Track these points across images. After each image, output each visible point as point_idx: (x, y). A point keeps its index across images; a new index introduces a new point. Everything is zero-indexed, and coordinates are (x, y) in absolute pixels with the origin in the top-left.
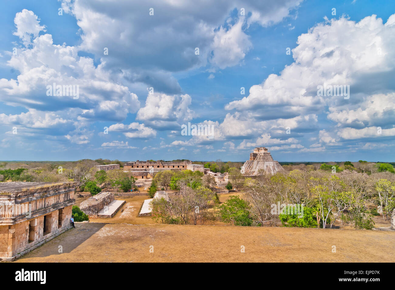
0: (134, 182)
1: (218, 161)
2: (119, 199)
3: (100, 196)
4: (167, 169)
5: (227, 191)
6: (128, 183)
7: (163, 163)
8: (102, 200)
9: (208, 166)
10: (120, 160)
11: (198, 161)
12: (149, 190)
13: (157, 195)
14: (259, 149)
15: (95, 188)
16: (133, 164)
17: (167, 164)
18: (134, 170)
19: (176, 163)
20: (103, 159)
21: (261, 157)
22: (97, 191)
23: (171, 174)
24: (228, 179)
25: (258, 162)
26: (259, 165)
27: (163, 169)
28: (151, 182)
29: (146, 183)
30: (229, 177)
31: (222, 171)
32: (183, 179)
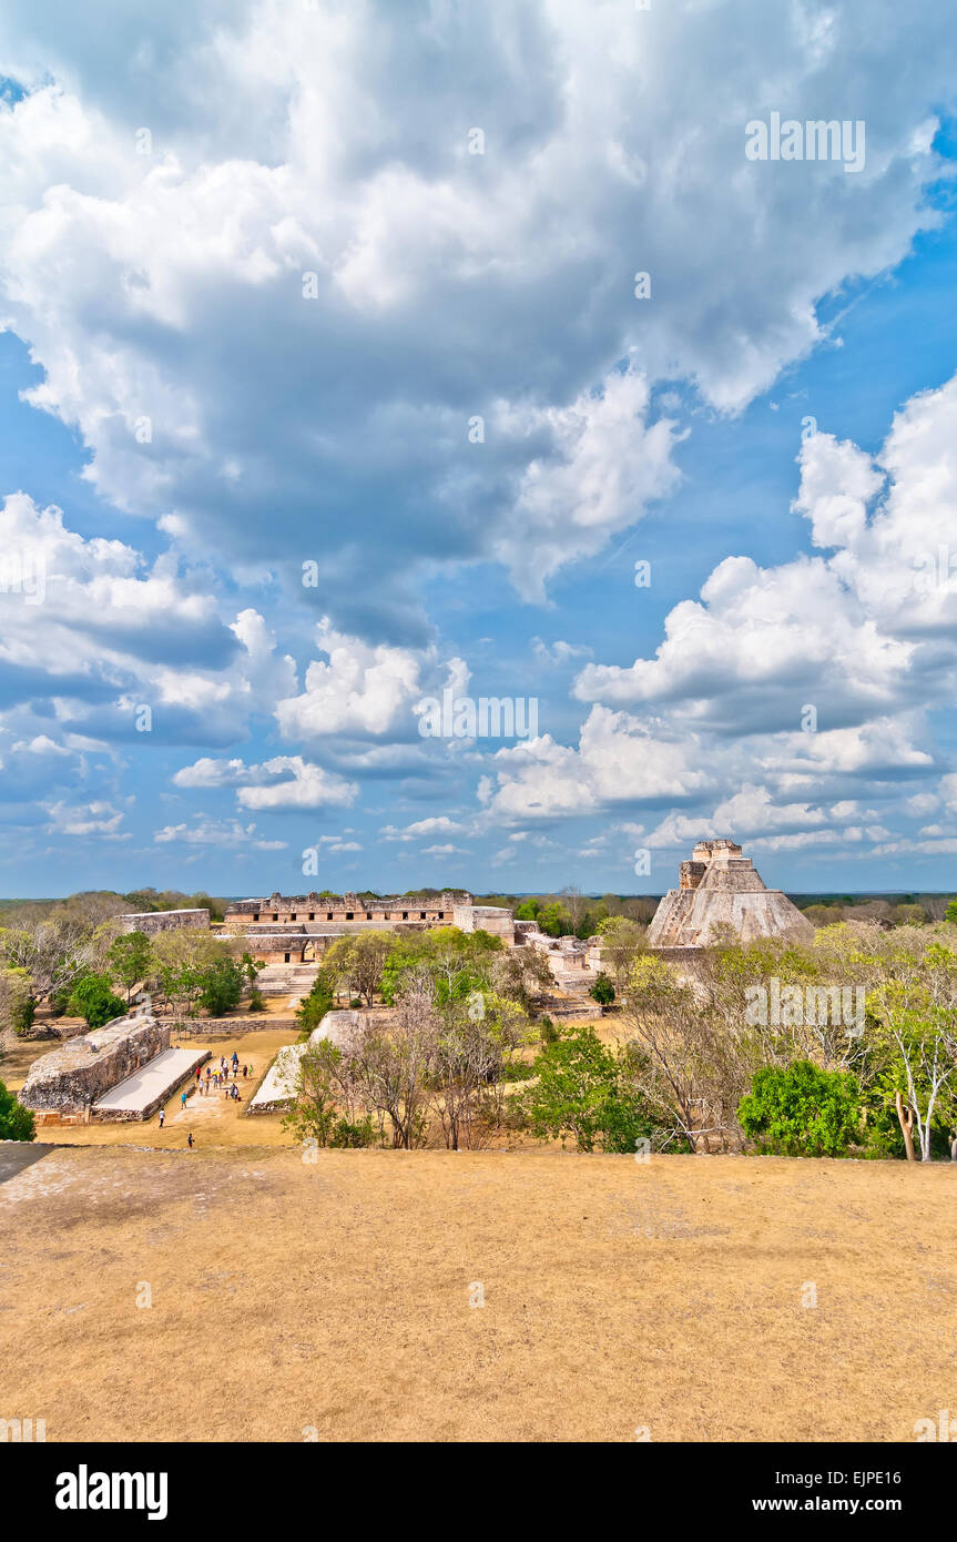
0: (253, 975)
1: (569, 893)
2: (189, 1042)
3: (113, 1031)
4: (380, 926)
5: (595, 1007)
6: (228, 980)
7: (367, 902)
8: (115, 1051)
9: (528, 910)
10: (212, 894)
11: (499, 892)
12: (302, 1008)
13: (328, 1029)
14: (710, 848)
15: (105, 1003)
16: (258, 906)
17: (382, 905)
18: (261, 930)
19: (414, 901)
20: (155, 891)
21: (721, 877)
22: (110, 1011)
23: (390, 944)
24: (601, 960)
25: (711, 895)
26: (713, 907)
27: (366, 926)
28: (315, 978)
29: (299, 980)
30: (603, 952)
31: (584, 931)
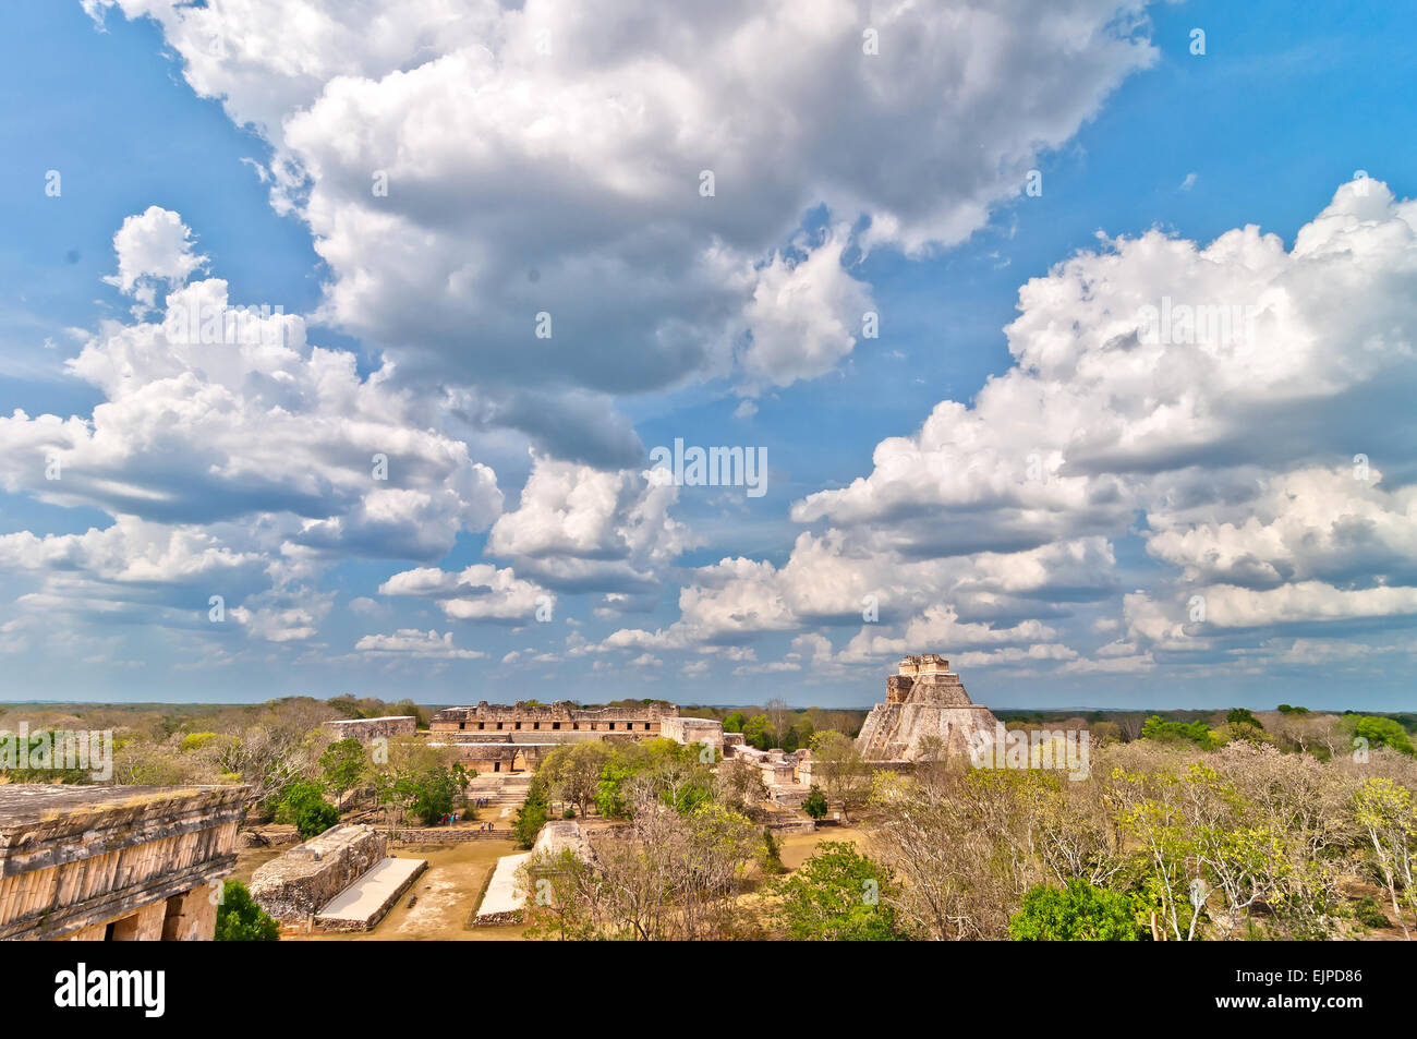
0: (465, 784)
1: (775, 706)
2: (402, 851)
3: (332, 839)
4: (588, 737)
5: (807, 821)
6: (443, 789)
7: (574, 712)
8: (337, 859)
9: (737, 723)
10: (418, 702)
11: (701, 704)
12: (517, 819)
13: (549, 840)
14: (917, 663)
15: (317, 811)
16: (464, 714)
17: (589, 715)
18: (467, 739)
19: (621, 712)
20: (357, 698)
21: (928, 691)
22: (324, 820)
23: (604, 755)
24: (812, 773)
25: (918, 710)
26: (920, 722)
27: (573, 737)
28: (527, 788)
29: (510, 789)
30: (813, 766)
31: (790, 743)
32: (644, 776)
